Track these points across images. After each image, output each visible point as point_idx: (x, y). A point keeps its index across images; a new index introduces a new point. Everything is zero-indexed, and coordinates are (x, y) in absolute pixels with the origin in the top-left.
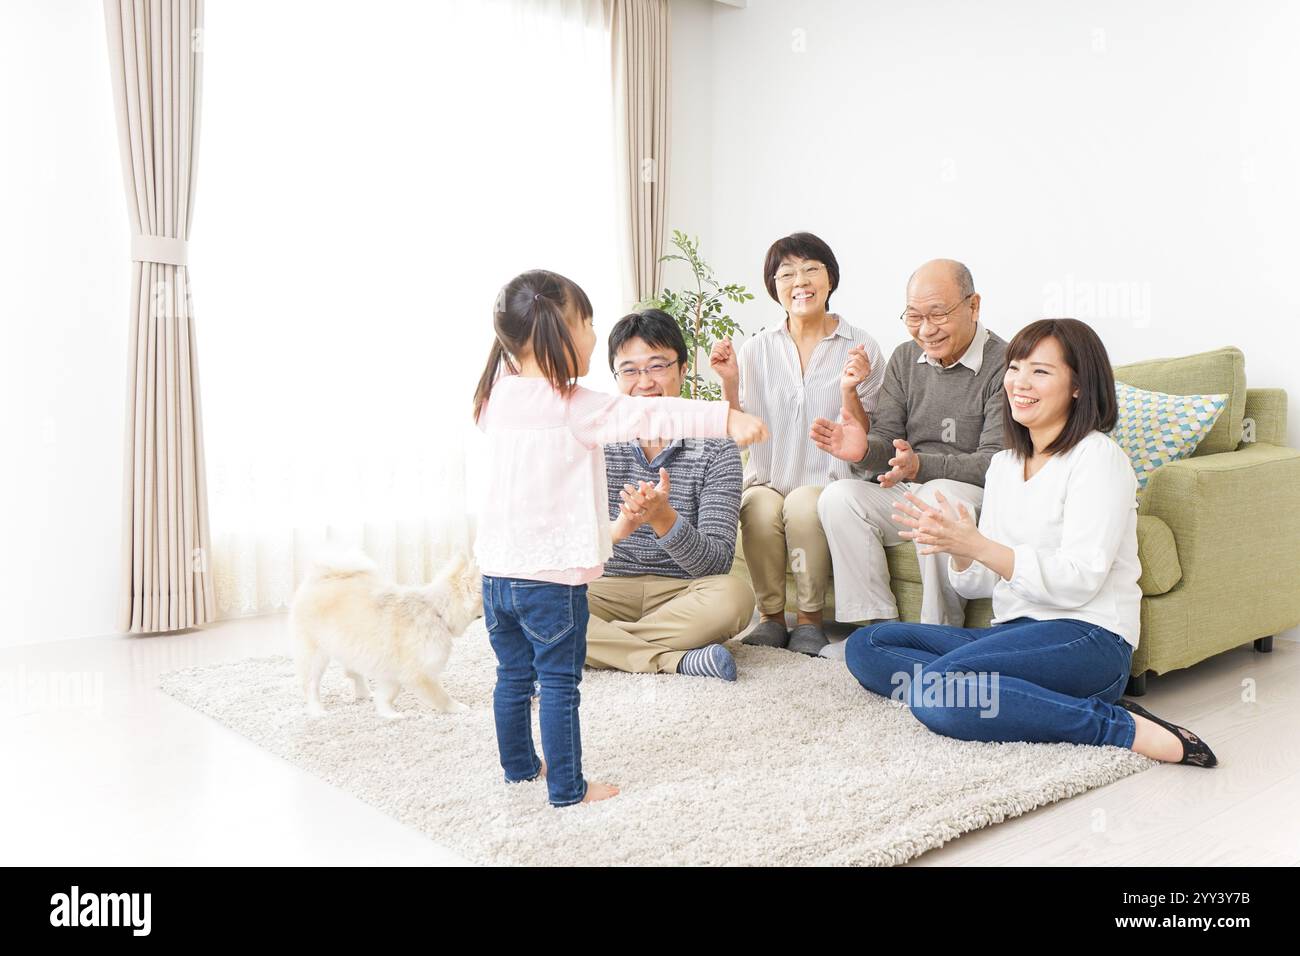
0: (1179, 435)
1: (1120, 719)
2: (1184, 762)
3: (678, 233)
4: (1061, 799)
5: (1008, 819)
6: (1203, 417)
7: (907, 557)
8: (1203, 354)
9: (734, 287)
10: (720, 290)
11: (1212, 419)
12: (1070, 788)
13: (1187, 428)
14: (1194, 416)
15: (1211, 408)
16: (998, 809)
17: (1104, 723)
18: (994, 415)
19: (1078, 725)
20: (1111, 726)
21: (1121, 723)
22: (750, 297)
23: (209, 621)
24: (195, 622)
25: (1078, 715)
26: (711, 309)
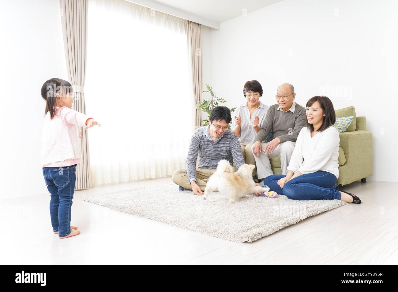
0: (342, 127)
1: (337, 192)
2: (353, 202)
3: (207, 85)
4: (327, 211)
5: (317, 215)
6: (348, 122)
7: (275, 161)
8: (346, 108)
9: (221, 99)
10: (218, 100)
11: (350, 122)
12: (329, 208)
14: (346, 122)
15: (349, 120)
16: (314, 212)
17: (333, 194)
18: (298, 122)
19: (327, 194)
20: (335, 194)
21: (338, 193)
22: (225, 101)
23: (90, 187)
24: (87, 187)
25: (326, 192)
26: (215, 105)
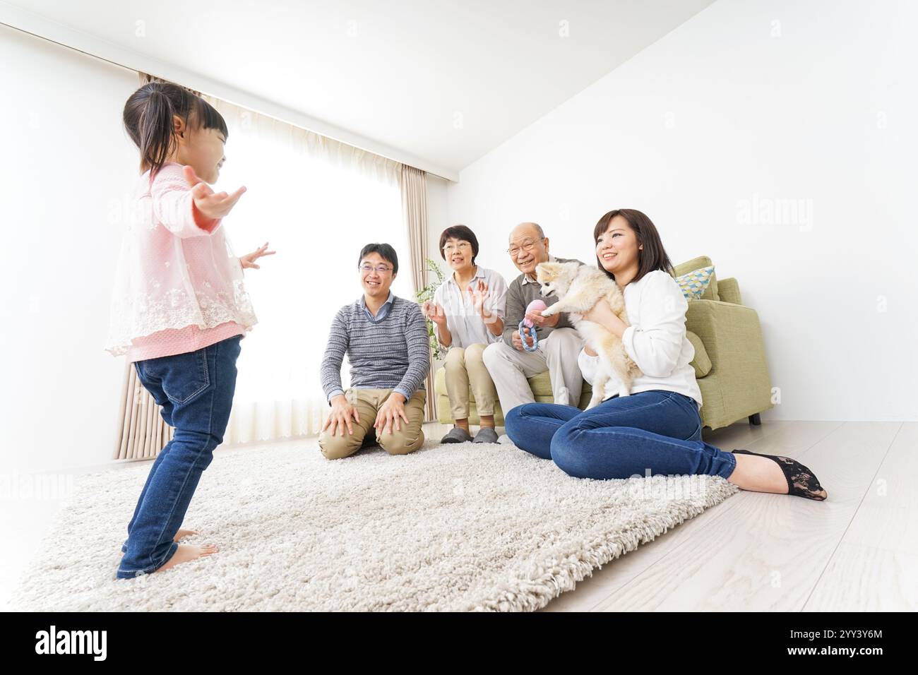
0: (690, 290)
1: (721, 456)
3: (429, 261)
4: (685, 520)
5: (642, 545)
6: (702, 279)
11: (707, 280)
12: (691, 508)
13: (694, 286)
14: (697, 280)
15: (706, 274)
16: (630, 535)
20: (714, 462)
